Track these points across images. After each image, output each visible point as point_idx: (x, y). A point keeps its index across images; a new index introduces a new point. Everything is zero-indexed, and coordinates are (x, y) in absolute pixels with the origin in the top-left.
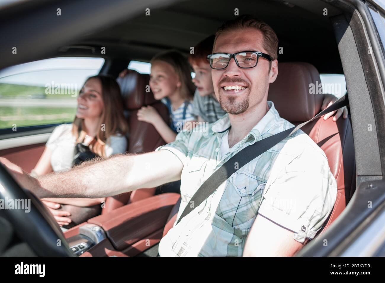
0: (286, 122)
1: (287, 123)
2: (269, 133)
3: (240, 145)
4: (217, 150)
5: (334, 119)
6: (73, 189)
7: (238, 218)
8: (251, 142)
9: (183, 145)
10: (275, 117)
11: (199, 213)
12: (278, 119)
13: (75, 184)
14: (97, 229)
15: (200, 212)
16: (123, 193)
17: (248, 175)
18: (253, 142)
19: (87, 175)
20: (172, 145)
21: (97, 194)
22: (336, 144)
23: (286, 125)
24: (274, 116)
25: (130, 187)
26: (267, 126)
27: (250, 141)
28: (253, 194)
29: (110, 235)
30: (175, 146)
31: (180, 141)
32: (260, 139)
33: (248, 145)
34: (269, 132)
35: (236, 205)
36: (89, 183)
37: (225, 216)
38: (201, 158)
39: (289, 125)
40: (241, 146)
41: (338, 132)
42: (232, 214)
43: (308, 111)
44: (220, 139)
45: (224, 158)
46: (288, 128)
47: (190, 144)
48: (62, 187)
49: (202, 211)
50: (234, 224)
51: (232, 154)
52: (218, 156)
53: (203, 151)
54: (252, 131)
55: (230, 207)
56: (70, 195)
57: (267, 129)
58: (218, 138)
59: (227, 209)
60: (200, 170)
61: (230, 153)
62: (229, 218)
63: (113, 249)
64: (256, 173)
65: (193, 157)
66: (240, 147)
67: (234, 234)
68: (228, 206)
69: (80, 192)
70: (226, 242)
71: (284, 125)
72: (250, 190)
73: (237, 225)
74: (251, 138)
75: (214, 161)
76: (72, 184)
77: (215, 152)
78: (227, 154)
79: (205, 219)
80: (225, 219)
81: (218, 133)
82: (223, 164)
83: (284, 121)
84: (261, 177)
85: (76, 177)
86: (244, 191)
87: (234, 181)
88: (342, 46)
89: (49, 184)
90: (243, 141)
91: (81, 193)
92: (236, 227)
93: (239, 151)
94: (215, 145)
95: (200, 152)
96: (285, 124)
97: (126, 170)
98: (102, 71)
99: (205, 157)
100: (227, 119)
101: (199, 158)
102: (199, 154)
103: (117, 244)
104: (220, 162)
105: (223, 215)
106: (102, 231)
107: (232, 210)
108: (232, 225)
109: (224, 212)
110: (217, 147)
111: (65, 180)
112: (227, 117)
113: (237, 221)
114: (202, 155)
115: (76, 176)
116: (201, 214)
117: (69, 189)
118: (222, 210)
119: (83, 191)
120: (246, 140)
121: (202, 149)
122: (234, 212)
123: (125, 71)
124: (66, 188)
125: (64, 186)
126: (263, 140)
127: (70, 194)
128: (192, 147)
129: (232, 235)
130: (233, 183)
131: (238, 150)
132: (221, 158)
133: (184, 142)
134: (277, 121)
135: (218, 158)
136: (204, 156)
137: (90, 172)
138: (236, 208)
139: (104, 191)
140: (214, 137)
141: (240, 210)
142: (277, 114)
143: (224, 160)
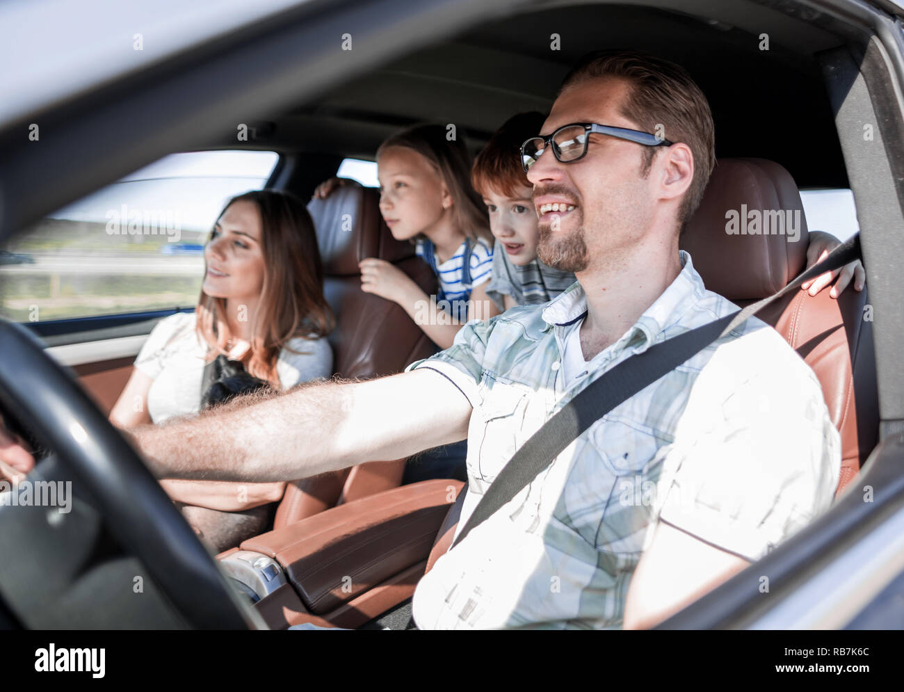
0: (720, 300)
1: (721, 302)
2: (680, 327)
3: (610, 354)
4: (556, 366)
5: (834, 292)
6: (215, 459)
7: (609, 526)
8: (638, 347)
9: (469, 356)
10: (695, 289)
11: (511, 517)
12: (701, 294)
13: (217, 447)
14: (265, 562)
15: (514, 514)
16: (327, 473)
17: (634, 425)
18: (641, 347)
19: (246, 427)
20: (444, 357)
21: (269, 472)
22: (838, 351)
23: (721, 306)
24: (692, 286)
25: (345, 458)
26: (675, 311)
27: (635, 343)
28: (645, 471)
29: (296, 576)
30: (452, 360)
31: (462, 347)
32: (659, 340)
33: (629, 355)
34: (680, 324)
35: (605, 497)
36: (250, 444)
37: (577, 523)
38: (516, 385)
39: (726, 307)
40: (613, 356)
41: (841, 322)
42: (594, 518)
43: (769, 273)
44: (562, 340)
45: (574, 386)
46: (724, 313)
47: (489, 356)
48: (190, 453)
49: (519, 513)
50: (599, 542)
51: (592, 376)
52: (559, 379)
53: (520, 371)
54: (641, 320)
55: (591, 502)
56: (206, 473)
57: (677, 317)
58: (557, 338)
59: (583, 505)
60: (512, 415)
61: (587, 372)
62: (588, 527)
63: (304, 609)
64: (652, 421)
65: (496, 385)
66: (611, 358)
67: (598, 566)
68: (584, 498)
69: (228, 466)
70: (579, 584)
71: (715, 307)
72: (637, 461)
73: (608, 543)
74: (639, 337)
75: (550, 391)
76: (212, 446)
77: (551, 371)
78: (581, 376)
79: (527, 531)
80: (577, 530)
81: (558, 327)
82: (570, 400)
83: (714, 297)
84: (663, 429)
85: (221, 431)
86: (622, 464)
87: (600, 440)
88: (844, 119)
89: (160, 444)
90: (619, 344)
91: (230, 469)
92: (605, 548)
93: (608, 369)
94: (550, 356)
95: (513, 372)
96: (719, 304)
97: (336, 417)
98: (272, 181)
99: (526, 385)
100: (580, 293)
101: (510, 386)
102: (512, 377)
103: (311, 599)
104: (564, 394)
105: (571, 521)
106: (277, 567)
107: (594, 508)
108: (593, 544)
109: (574, 513)
110: (554, 360)
111: (195, 437)
112: (578, 290)
113: (606, 533)
114: (518, 380)
115: (220, 428)
116: (518, 519)
117: (204, 458)
118: (570, 510)
119: (236, 463)
120: (625, 343)
121: (520, 365)
122: (599, 515)
123: (329, 183)
124: (197, 455)
125: (194, 451)
126: (666, 343)
127: (208, 470)
128: (494, 362)
129: (592, 569)
130: (597, 445)
131: (605, 367)
132: (566, 386)
133: (473, 350)
134: (699, 298)
135: (559, 385)
136: (523, 381)
137: (253, 419)
138: (603, 502)
139: (285, 465)
140: (548, 337)
141: (613, 509)
142: (700, 283)
143: (574, 390)
